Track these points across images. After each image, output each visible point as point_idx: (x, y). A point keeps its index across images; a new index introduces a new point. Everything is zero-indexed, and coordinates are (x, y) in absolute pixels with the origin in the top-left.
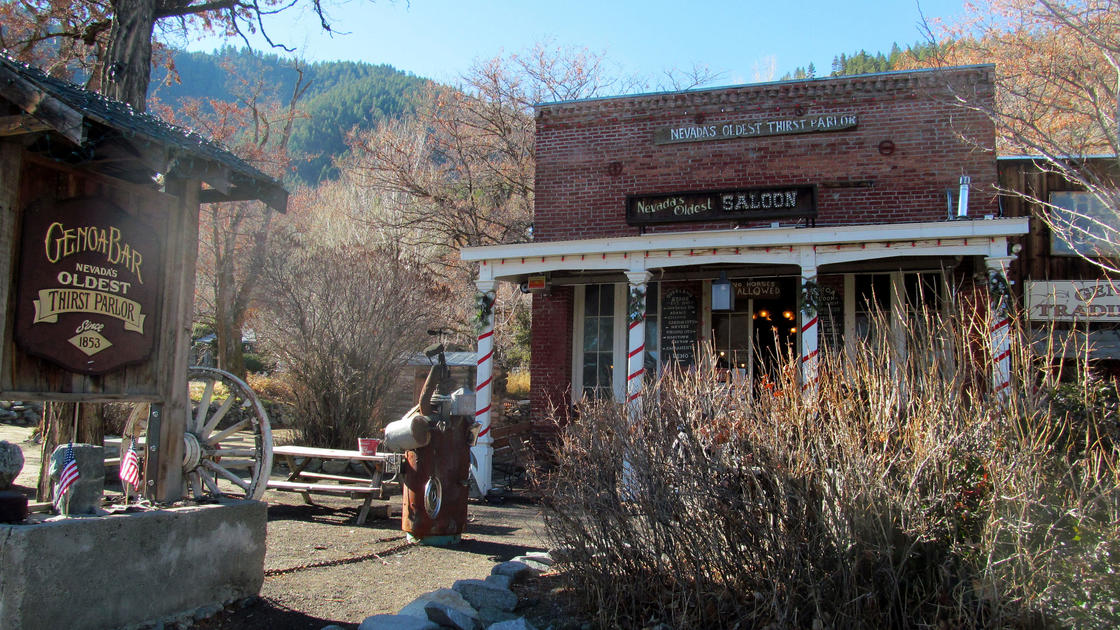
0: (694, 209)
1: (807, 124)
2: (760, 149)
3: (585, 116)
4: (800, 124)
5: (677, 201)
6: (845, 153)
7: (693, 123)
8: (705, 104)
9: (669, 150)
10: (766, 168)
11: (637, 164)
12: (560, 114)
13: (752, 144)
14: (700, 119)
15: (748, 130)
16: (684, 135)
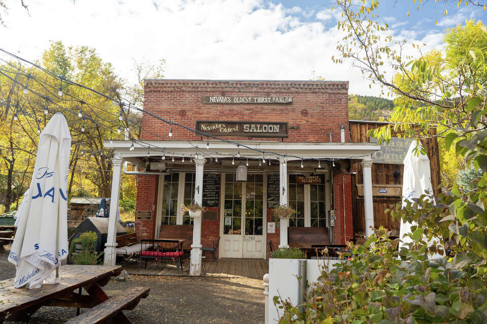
0: (230, 130)
1: (271, 100)
2: (250, 110)
3: (169, 87)
4: (268, 99)
5: (222, 125)
6: (287, 114)
7: (220, 95)
8: (226, 87)
9: (209, 106)
10: (252, 118)
11: (193, 112)
12: (157, 85)
13: (247, 107)
14: (223, 94)
15: (245, 100)
16: (216, 100)
